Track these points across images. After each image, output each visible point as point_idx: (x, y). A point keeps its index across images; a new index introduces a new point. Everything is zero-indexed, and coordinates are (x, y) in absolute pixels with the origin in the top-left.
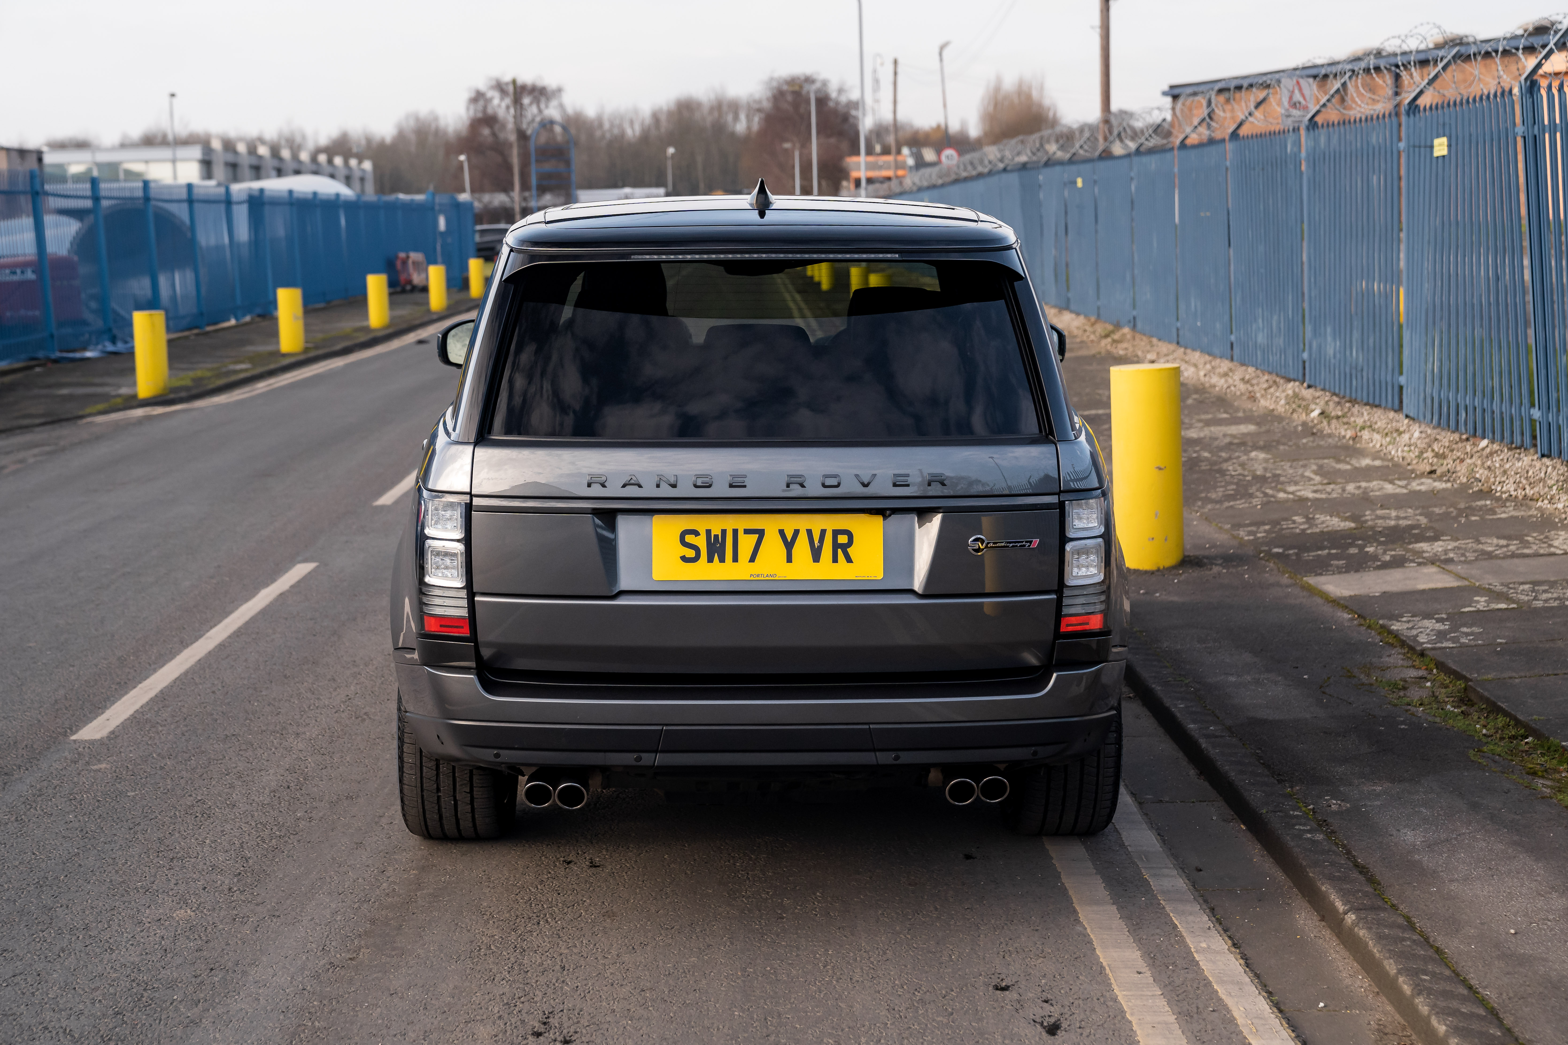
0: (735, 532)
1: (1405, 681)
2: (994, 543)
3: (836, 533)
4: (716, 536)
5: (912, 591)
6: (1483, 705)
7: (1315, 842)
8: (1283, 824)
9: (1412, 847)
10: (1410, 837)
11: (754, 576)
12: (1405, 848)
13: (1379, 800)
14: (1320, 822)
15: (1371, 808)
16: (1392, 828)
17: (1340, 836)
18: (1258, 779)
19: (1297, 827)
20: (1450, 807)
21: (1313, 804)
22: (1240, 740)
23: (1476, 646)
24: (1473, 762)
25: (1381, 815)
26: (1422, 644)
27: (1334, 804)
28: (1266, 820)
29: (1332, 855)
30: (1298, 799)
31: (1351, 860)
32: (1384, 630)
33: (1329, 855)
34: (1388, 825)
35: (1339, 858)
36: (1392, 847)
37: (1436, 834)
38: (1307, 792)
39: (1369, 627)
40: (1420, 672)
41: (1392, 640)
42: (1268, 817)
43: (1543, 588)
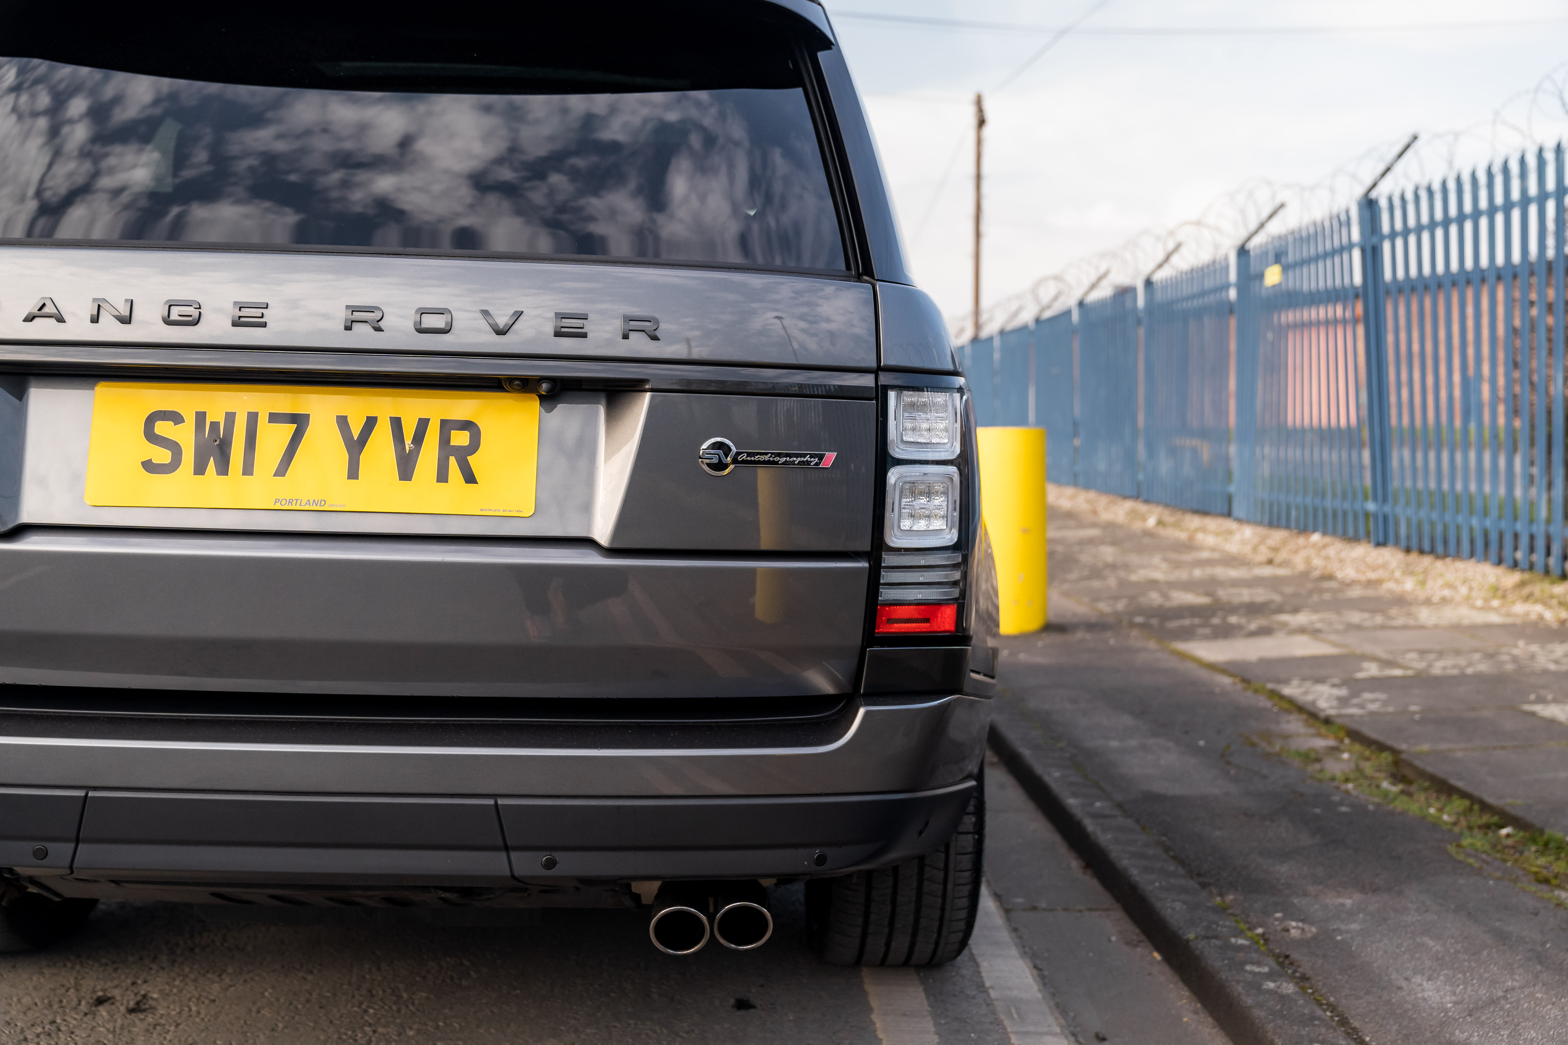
0: (253, 418)
1: (1316, 752)
2: (749, 454)
3: (446, 426)
4: (215, 425)
5: (588, 542)
6: (1427, 784)
7: (1283, 998)
8: (1226, 962)
9: (1442, 1014)
10: (1431, 993)
11: (284, 502)
12: (1431, 1015)
13: (1355, 921)
14: (1281, 960)
15: (1349, 935)
16: (1394, 973)
17: (1320, 987)
18: (1172, 880)
19: (1248, 968)
20: (1466, 938)
21: (1261, 926)
22: (1138, 821)
23: (1388, 714)
24: (1460, 862)
25: (1369, 949)
26: (1324, 710)
27: (1294, 928)
28: (1197, 952)
29: (1319, 1026)
30: (1236, 916)
31: (1355, 1039)
32: (1274, 695)
33: (1314, 1025)
34: (1388, 968)
35: (1332, 1031)
36: (1410, 1013)
37: (1469, 989)
38: (1246, 904)
39: (1256, 691)
40: (1331, 742)
41: (1285, 705)
42: (1200, 946)
43: (1432, 656)
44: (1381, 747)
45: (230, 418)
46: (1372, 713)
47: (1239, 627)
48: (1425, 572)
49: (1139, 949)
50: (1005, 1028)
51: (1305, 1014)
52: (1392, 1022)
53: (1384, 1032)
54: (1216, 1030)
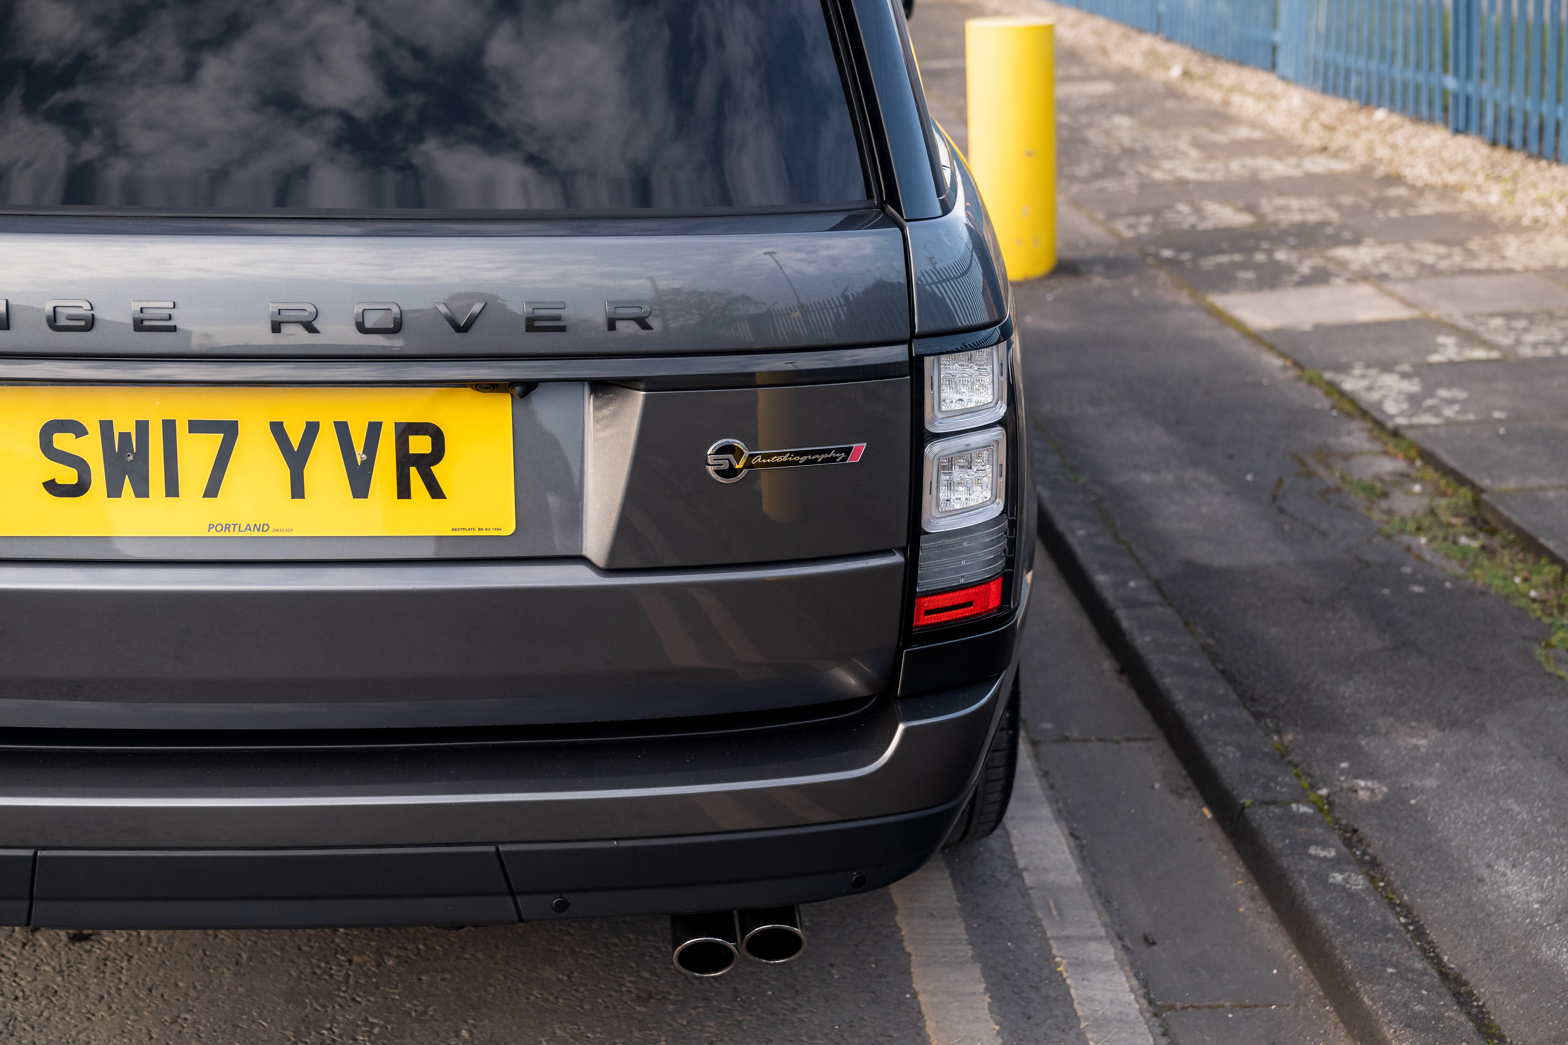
0: (169, 426)
1: (1382, 481)
2: (765, 456)
3: (406, 431)
4: (125, 437)
5: (580, 558)
6: (1511, 537)
7: (1352, 896)
8: (1287, 841)
9: (1528, 921)
10: (1515, 888)
11: (219, 528)
12: (1515, 921)
13: (1430, 775)
14: (1348, 835)
15: (1424, 797)
16: (1475, 857)
17: (1392, 879)
18: (1222, 711)
19: (1313, 850)
20: (1555, 799)
21: (1326, 785)
22: (1179, 612)
23: (1468, 423)
24: (1550, 675)
25: (1447, 819)
26: (1392, 417)
27: (1362, 789)
28: (1254, 825)
29: (1392, 940)
30: (1296, 766)
31: (1432, 958)
32: (1333, 389)
33: (1387, 940)
34: (1468, 848)
35: (1406, 949)
36: (1493, 918)
37: (1558, 879)
38: (1308, 749)
39: (1311, 382)
40: (1399, 465)
41: (1347, 407)
42: (1257, 817)
43: (1521, 324)
44: (1461, 480)
45: (142, 427)
46: (1449, 422)
47: (1289, 269)
48: (1515, 178)
49: (1186, 801)
50: (1044, 932)
51: (1376, 923)
52: (1472, 932)
53: (1463, 948)
54: (1276, 925)
